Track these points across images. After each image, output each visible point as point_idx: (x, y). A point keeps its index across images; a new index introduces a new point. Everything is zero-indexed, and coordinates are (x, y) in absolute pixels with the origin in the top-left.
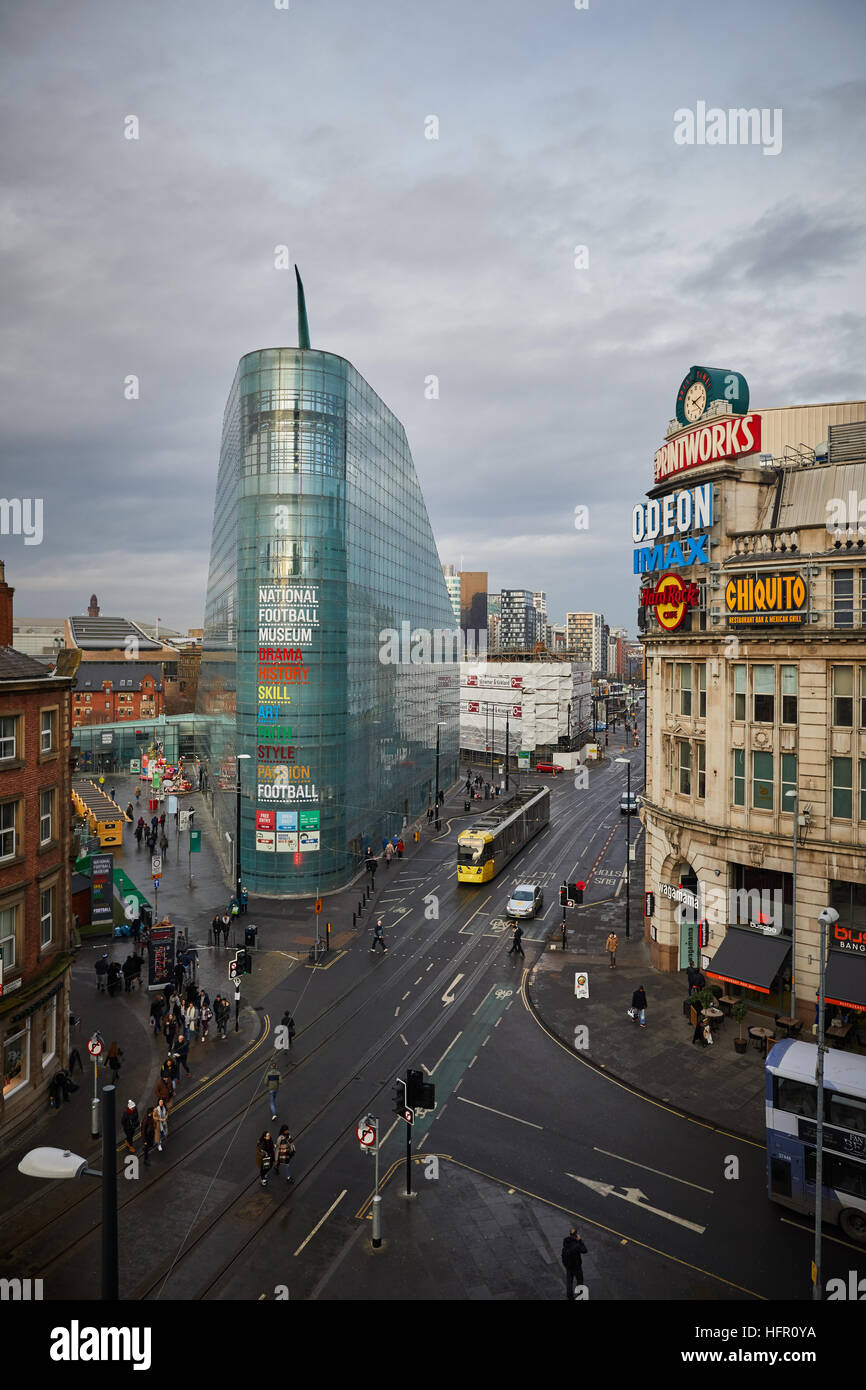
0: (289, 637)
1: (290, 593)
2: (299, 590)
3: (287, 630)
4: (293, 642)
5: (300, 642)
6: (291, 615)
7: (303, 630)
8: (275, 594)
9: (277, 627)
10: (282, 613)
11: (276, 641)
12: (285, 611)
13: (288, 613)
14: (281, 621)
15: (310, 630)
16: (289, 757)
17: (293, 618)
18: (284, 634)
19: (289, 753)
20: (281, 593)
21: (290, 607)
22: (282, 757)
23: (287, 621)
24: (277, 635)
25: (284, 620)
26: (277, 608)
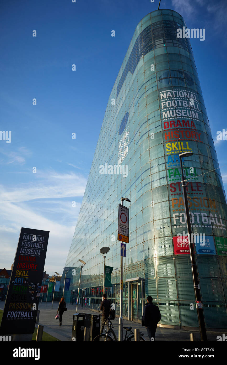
0: (184, 114)
1: (181, 93)
2: (187, 93)
3: (183, 111)
4: (188, 117)
5: (192, 117)
6: (184, 104)
7: (193, 112)
8: (172, 94)
9: (176, 109)
10: (178, 102)
11: (176, 116)
12: (180, 101)
13: (182, 103)
14: (178, 106)
15: (197, 113)
16: (198, 190)
17: (185, 105)
18: (181, 112)
19: (198, 187)
20: (176, 93)
21: (183, 100)
22: (192, 190)
23: (182, 106)
24: (176, 113)
25: (180, 105)
26: (174, 100)
